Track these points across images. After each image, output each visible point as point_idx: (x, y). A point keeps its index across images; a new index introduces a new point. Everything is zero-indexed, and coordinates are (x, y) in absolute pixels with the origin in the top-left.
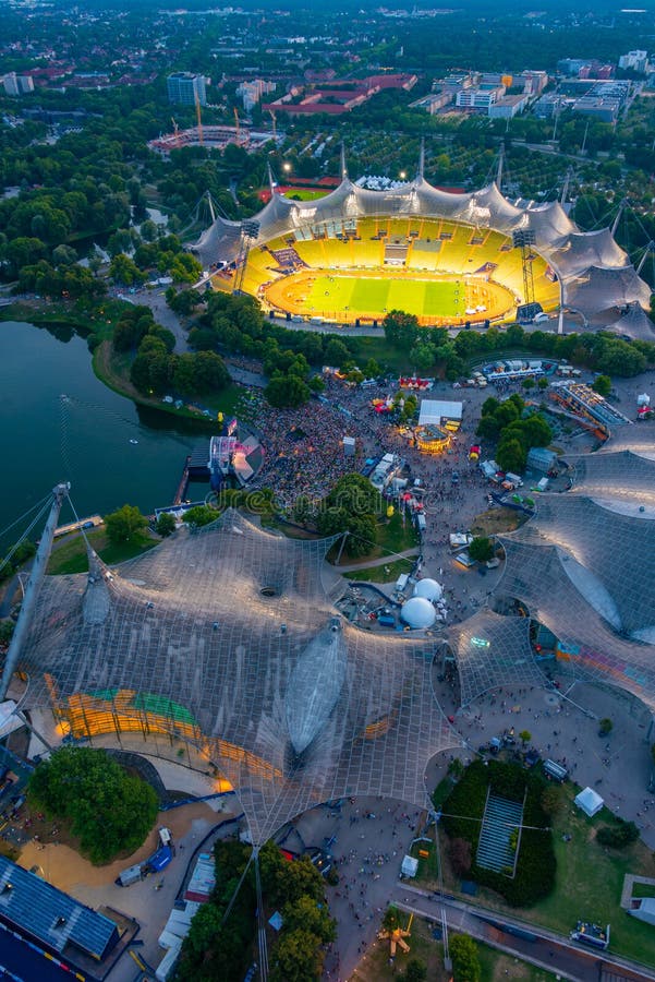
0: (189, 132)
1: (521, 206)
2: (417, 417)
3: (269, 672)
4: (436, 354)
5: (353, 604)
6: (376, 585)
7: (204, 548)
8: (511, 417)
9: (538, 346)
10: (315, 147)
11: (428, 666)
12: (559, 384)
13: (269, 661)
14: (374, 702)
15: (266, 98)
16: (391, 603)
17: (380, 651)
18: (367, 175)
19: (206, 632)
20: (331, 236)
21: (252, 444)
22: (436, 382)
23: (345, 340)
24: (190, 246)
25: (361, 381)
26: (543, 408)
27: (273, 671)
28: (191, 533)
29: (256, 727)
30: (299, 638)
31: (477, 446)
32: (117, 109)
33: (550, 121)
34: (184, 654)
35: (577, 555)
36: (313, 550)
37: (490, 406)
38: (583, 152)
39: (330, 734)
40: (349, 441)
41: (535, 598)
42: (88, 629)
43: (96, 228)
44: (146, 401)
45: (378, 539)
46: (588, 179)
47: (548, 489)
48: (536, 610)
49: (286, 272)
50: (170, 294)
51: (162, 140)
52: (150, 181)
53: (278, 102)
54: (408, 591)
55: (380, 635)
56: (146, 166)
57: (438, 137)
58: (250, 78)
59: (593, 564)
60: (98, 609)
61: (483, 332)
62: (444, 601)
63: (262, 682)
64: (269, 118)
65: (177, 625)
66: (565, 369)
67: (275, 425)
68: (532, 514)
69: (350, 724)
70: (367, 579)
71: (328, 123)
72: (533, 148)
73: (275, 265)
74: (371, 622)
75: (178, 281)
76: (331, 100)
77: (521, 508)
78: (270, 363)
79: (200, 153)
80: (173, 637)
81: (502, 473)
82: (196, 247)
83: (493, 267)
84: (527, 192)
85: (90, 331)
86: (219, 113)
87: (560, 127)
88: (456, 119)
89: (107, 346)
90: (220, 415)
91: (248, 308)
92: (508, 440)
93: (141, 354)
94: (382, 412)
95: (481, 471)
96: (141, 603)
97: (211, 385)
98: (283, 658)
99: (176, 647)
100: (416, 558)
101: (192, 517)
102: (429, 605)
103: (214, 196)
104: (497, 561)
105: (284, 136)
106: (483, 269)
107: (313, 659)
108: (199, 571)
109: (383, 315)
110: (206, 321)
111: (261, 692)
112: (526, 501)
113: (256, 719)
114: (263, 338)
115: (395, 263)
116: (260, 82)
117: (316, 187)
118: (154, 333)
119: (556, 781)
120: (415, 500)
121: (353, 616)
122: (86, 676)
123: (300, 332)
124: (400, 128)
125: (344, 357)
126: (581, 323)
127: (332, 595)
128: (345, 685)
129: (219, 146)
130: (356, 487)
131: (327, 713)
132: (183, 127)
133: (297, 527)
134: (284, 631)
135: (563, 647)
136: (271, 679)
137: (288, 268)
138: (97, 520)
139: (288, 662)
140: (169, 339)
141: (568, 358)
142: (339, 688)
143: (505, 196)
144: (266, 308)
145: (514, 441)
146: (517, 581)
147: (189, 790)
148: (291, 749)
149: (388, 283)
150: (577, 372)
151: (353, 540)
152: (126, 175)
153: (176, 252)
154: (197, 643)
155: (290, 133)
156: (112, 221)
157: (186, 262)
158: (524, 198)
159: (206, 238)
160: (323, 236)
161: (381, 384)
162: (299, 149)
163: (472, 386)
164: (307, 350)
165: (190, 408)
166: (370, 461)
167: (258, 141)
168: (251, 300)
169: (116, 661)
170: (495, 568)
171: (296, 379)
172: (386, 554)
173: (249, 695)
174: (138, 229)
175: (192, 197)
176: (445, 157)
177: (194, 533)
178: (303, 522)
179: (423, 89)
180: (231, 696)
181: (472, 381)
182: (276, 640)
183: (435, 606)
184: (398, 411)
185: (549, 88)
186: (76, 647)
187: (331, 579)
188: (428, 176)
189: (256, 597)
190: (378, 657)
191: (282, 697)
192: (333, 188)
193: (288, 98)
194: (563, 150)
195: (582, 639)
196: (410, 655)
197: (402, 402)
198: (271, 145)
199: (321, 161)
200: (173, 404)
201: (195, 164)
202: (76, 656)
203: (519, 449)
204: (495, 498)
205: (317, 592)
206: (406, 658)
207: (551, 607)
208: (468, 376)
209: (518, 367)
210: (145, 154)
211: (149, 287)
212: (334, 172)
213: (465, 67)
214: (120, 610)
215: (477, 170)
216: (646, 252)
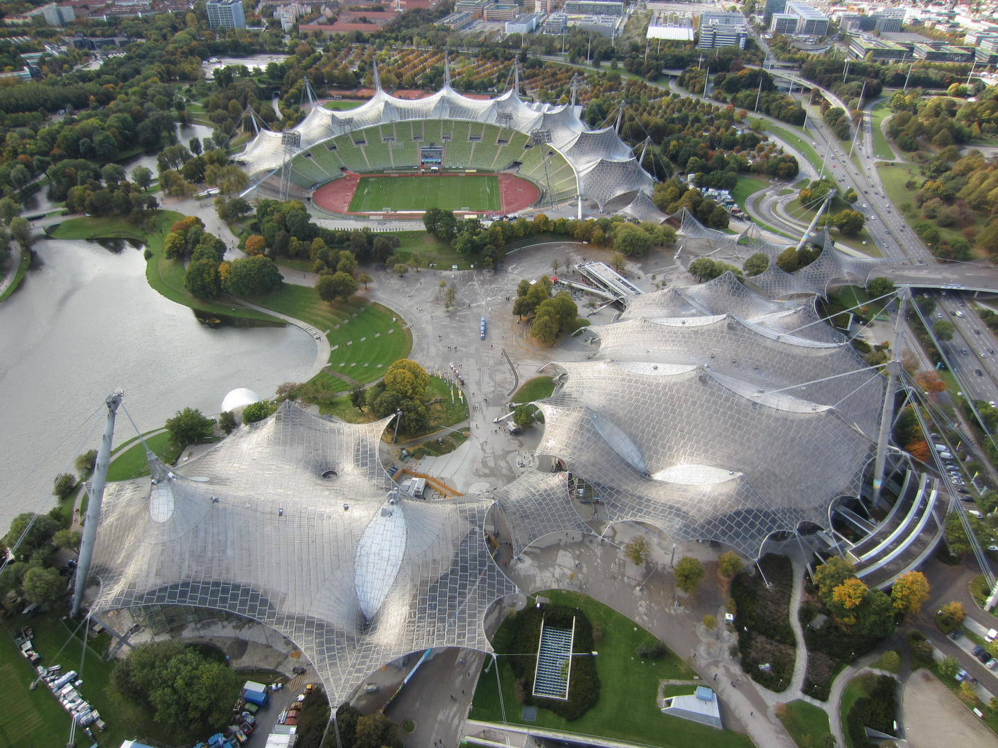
1: (539, 109)
8: (542, 297)
15: (302, 20)
24: (236, 158)
37: (524, 288)
38: (589, 62)
50: (219, 203)
52: (195, 99)
56: (191, 86)
72: (546, 59)
75: (227, 191)
76: (363, 20)
82: (242, 158)
84: (544, 97)
87: (568, 40)
103: (256, 110)
106: (511, 166)
117: (355, 98)
118: (205, 242)
140: (219, 247)
143: (523, 100)
156: (158, 135)
158: (542, 101)
175: (234, 113)
179: (446, 10)
194: (572, 60)
196: (464, 517)
206: (460, 521)
211: (200, 198)
216: (645, 146)
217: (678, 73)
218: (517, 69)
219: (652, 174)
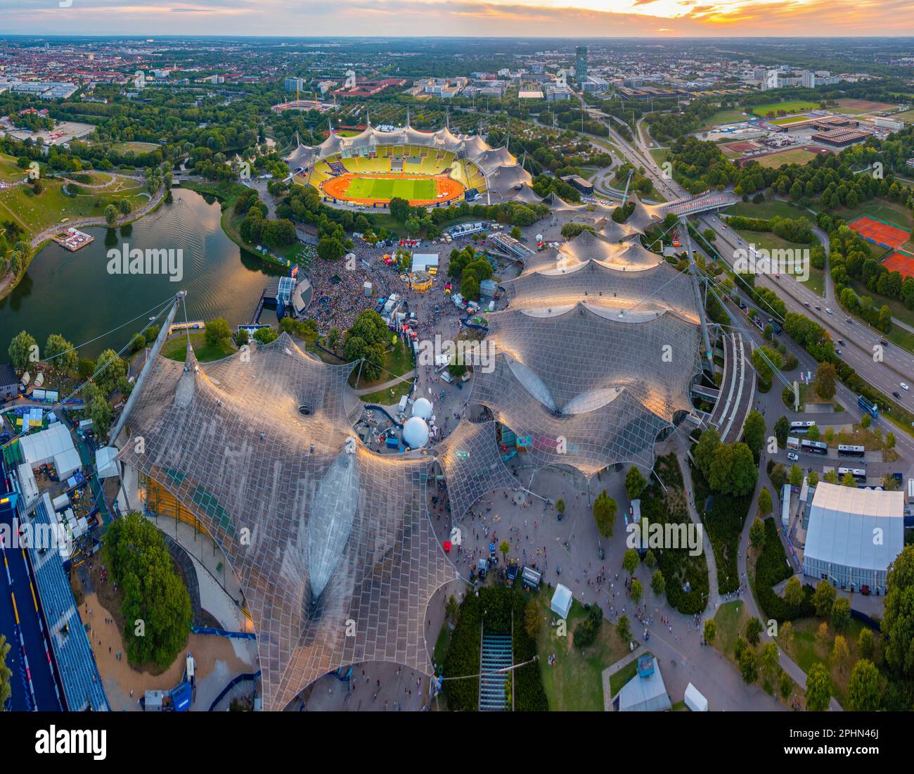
0: (292, 103)
1: (461, 138)
2: (410, 267)
3: (297, 493)
4: (420, 223)
5: (368, 426)
6: (385, 407)
7: (264, 364)
8: (467, 261)
9: (479, 214)
10: (355, 111)
11: (423, 487)
12: (492, 236)
13: (299, 481)
14: (381, 535)
15: (332, 89)
16: (395, 424)
17: (386, 475)
18: (381, 124)
19: (254, 441)
20: (361, 156)
21: (305, 285)
22: (422, 242)
23: (367, 216)
24: (285, 159)
25: (376, 242)
26: (486, 253)
27: (301, 493)
28: (257, 348)
29: (282, 555)
30: (323, 459)
31: (449, 283)
32: (259, 91)
33: (471, 98)
34: (236, 458)
35: (517, 356)
36: (340, 374)
37: (455, 255)
38: (488, 111)
39: (344, 574)
40: (368, 285)
41: (496, 402)
42: (176, 410)
43: (238, 146)
44: (246, 247)
45: (385, 365)
46: (492, 124)
47: (495, 309)
48: (498, 412)
49: (336, 175)
50: (269, 184)
51: (278, 106)
52: (269, 124)
53: (338, 91)
54: (407, 412)
55: (386, 457)
56: (269, 118)
57: (417, 107)
58: (325, 79)
59: (529, 361)
60: (185, 395)
61: (447, 208)
62: (434, 418)
63: (291, 503)
64: (332, 97)
65: (235, 428)
66: (495, 226)
67: (321, 272)
68: (487, 330)
69: (361, 561)
70: (377, 402)
71: (362, 100)
72: (464, 110)
73: (330, 171)
74: (381, 444)
75: (276, 177)
76: (364, 90)
77: (480, 327)
78: (321, 229)
79: (296, 113)
80: (230, 438)
81: (465, 302)
82: (287, 159)
83: (450, 170)
84: (464, 131)
85: (224, 200)
86: (308, 95)
87: (476, 100)
88: (425, 99)
89: (231, 210)
90: (289, 262)
91: (311, 195)
92: (467, 277)
93: (247, 218)
94: (389, 263)
95: (452, 303)
96: (214, 399)
97: (285, 241)
98: (310, 478)
99: (231, 449)
100: (413, 379)
101: (259, 336)
102: (423, 423)
103: (300, 134)
104: (468, 373)
105: (340, 106)
106: (445, 172)
107: (333, 483)
108: (258, 382)
109: (388, 200)
110: (287, 201)
111: (289, 516)
112: (483, 321)
113: (283, 545)
114: (318, 213)
115: (397, 170)
116: (329, 82)
117: (355, 130)
118: (257, 206)
119: (534, 590)
120: (410, 330)
121: (368, 438)
122: (166, 452)
123: (341, 210)
124: (399, 103)
125: (366, 227)
126: (500, 198)
127: (352, 417)
128: (357, 515)
129: (306, 110)
130: (370, 321)
131: (342, 547)
132: (289, 100)
133: (330, 353)
134: (312, 451)
135: (521, 442)
136: (299, 502)
137: (337, 173)
138: (201, 324)
139: (313, 485)
140: (265, 210)
141: (496, 219)
142: (352, 517)
143: (452, 133)
144: (322, 195)
145: (471, 278)
146: (483, 388)
147: (219, 617)
148: (309, 590)
149: (393, 181)
150: (502, 227)
151: (367, 367)
152: (258, 121)
153: (276, 161)
154: (247, 450)
155: (343, 104)
156: (246, 142)
157: (281, 167)
158: (463, 134)
159: (294, 155)
160: (357, 156)
161: (388, 244)
162: (347, 112)
163: (443, 243)
164: (343, 222)
165: (272, 255)
166: (381, 300)
167: (326, 108)
168: (314, 191)
169: (188, 446)
170: (468, 380)
171: (337, 241)
172: (392, 378)
173: (280, 516)
174: (259, 148)
175: (289, 134)
176: (421, 116)
177: (259, 349)
178: (334, 349)
179: (409, 85)
180: (265, 512)
181: (443, 240)
182: (305, 459)
183: (428, 423)
184: (399, 262)
185: (468, 84)
186: (165, 422)
187: (351, 402)
188: (412, 125)
189: (296, 414)
190: (382, 481)
191: (306, 523)
192: (363, 131)
193: (343, 89)
194: (479, 110)
195: (532, 429)
196: (409, 477)
197: (401, 256)
198: (333, 110)
199: (358, 118)
200: (261, 252)
201: (293, 118)
202: (163, 431)
203: (474, 283)
204: (463, 321)
205: (340, 414)
206: (406, 482)
207: (508, 407)
208: (440, 236)
209: (469, 227)
210: (269, 112)
211: (259, 179)
212: (364, 122)
213: (428, 76)
214: (199, 401)
215: (437, 121)
216: (525, 156)
217: (538, 115)
218: (447, 115)
219: (531, 173)
